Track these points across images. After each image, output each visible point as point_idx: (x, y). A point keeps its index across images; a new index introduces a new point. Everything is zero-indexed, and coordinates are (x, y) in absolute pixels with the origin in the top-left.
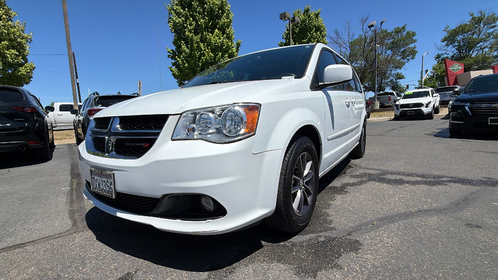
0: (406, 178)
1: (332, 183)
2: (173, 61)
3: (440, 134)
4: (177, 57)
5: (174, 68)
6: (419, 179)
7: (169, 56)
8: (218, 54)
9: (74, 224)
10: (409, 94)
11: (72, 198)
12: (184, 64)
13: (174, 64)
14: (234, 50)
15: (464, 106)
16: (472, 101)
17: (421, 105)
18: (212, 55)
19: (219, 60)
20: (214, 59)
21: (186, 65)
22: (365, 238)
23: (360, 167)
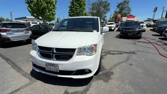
0: (115, 53)
2: (28, 5)
3: (117, 37)
4: (30, 4)
5: (29, 8)
6: (118, 53)
7: (26, 2)
8: (49, 5)
10: (109, 23)
12: (34, 7)
13: (28, 6)
14: (54, 3)
15: (123, 30)
17: (111, 27)
18: (46, 5)
19: (49, 7)
20: (47, 6)
21: (35, 8)
22: (113, 71)
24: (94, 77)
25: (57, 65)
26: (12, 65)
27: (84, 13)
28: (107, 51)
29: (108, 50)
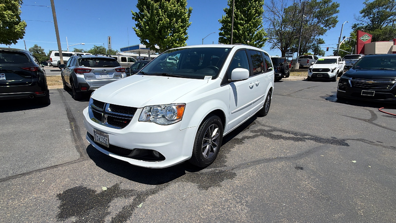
0: (284, 135)
1: (237, 136)
2: (137, 23)
3: (329, 98)
4: (139, 20)
5: (137, 29)
6: (292, 136)
7: (133, 18)
8: (173, 19)
9: (81, 155)
10: (322, 60)
11: (74, 138)
12: (145, 26)
13: (137, 25)
14: (187, 14)
15: (347, 80)
16: (354, 77)
17: (328, 70)
18: (168, 20)
19: (173, 24)
20: (170, 23)
21: (147, 27)
23: (260, 124)
24: (185, 175)
25: (107, 133)
26: (72, 130)
27: (255, 34)
28: (266, 128)
29: (269, 127)
